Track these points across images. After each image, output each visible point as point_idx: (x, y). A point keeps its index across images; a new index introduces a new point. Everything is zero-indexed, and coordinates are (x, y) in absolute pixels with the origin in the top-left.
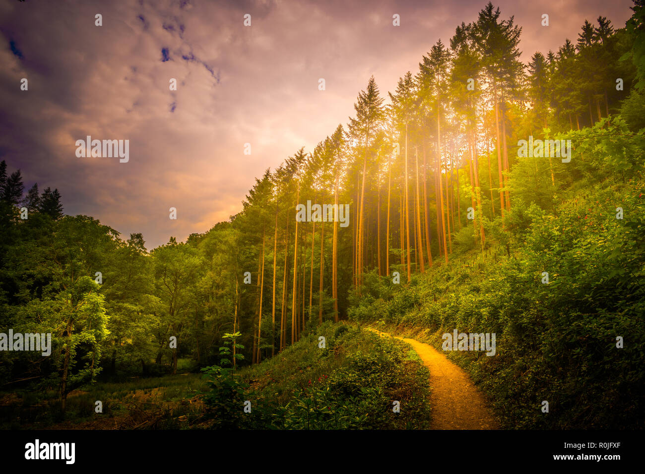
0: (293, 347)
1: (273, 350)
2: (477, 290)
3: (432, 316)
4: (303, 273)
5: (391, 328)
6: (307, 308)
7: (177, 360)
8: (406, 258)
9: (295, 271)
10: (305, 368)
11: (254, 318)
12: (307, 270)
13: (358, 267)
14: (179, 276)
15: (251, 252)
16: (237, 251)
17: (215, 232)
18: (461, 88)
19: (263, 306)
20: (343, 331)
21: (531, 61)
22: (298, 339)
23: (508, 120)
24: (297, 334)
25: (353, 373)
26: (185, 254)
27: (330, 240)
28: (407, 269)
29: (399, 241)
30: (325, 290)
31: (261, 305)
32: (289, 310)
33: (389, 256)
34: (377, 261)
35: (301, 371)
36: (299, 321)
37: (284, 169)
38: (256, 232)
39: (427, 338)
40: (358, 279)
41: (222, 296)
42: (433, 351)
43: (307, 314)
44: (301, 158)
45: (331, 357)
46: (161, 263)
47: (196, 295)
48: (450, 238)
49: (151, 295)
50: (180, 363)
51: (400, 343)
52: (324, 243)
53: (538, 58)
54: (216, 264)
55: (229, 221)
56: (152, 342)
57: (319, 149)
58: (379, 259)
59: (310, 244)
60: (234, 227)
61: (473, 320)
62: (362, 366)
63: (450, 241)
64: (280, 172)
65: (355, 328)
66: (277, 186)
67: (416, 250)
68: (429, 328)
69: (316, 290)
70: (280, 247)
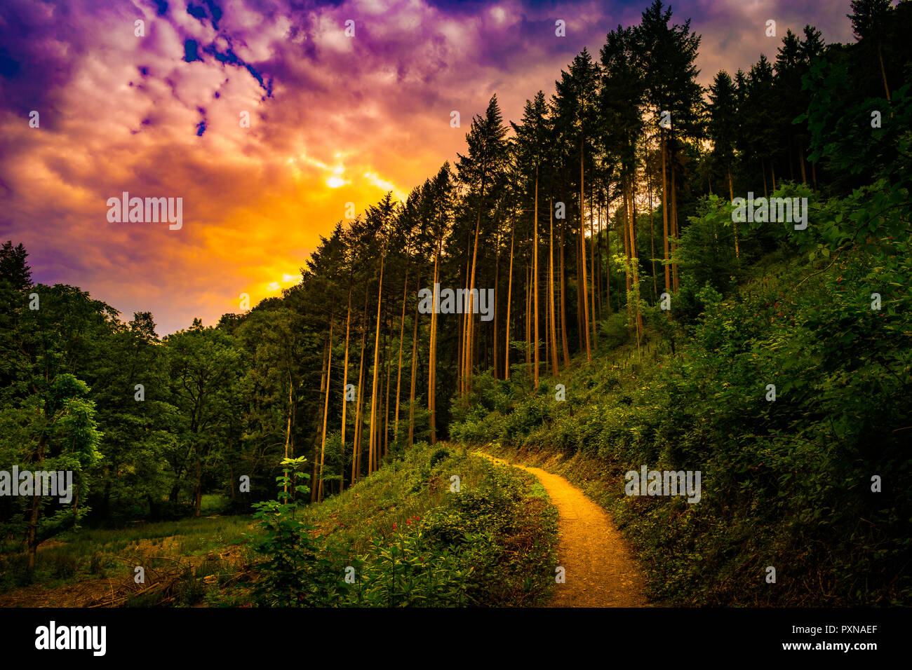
0: (370, 478)
1: (342, 483)
2: (628, 401)
3: (566, 436)
4: (386, 373)
5: (510, 453)
6: (391, 424)
7: (201, 497)
8: (533, 355)
9: (375, 370)
10: (387, 508)
11: (316, 437)
12: (392, 370)
13: (465, 367)
14: (207, 376)
15: (313, 343)
16: (292, 340)
17: (261, 313)
18: (614, 119)
19: (328, 420)
20: (442, 457)
21: (713, 84)
22: (377, 467)
23: (679, 164)
24: (377, 460)
25: (455, 514)
26: (215, 344)
27: (427, 327)
28: (533, 371)
29: (524, 331)
30: (419, 399)
31: (325, 418)
32: (366, 426)
33: (509, 351)
34: (492, 360)
35: (381, 513)
36: (380, 442)
37: (363, 224)
38: (319, 314)
39: (559, 467)
40: (465, 383)
41: (269, 405)
42: (566, 484)
43: (391, 432)
44: (387, 208)
45: (425, 492)
46: (180, 357)
47: (230, 402)
48: (594, 328)
49: (163, 402)
50: (206, 501)
51: (522, 473)
52: (418, 331)
53: (722, 80)
54: (261, 359)
55: (281, 296)
56: (164, 470)
57: (415, 196)
58: (495, 355)
59: (397, 333)
60: (288, 306)
61: (620, 443)
62: (467, 505)
63: (595, 333)
64: (357, 229)
65: (459, 452)
66: (351, 248)
67: (547, 343)
68: (561, 452)
69: (405, 397)
70: (354, 336)
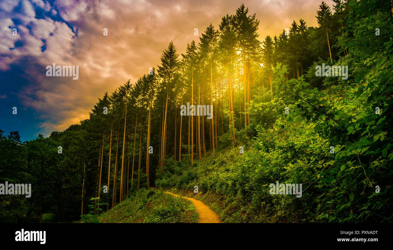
0: (121, 204)
1: (108, 206)
2: (228, 170)
3: (204, 185)
4: (128, 158)
5: (181, 192)
6: (130, 180)
7: (42, 215)
8: (191, 151)
9: (123, 157)
10: (128, 217)
11: (96, 187)
12: (130, 157)
13: (162, 156)
14: (45, 160)
15: (95, 145)
16: (85, 144)
17: (70, 131)
18: (226, 53)
19: (101, 179)
20: (152, 194)
21: (265, 40)
22: (124, 199)
23: (251, 73)
24: (124, 196)
25: (158, 217)
26: (49, 146)
27: (146, 138)
28: (191, 157)
29: (187, 140)
30: (142, 169)
31: (100, 178)
32: (118, 182)
33: (181, 149)
34: (174, 152)
35: (125, 219)
36: (125, 188)
37: (118, 94)
38: (98, 132)
39: (200, 197)
40: (162, 162)
41: (74, 173)
42: (203, 204)
43: (130, 184)
44: (128, 86)
45: (145, 209)
46: (32, 151)
47: (56, 172)
48: (216, 139)
49: (24, 172)
50: (44, 216)
51: (185, 200)
52: (142, 140)
53: (268, 39)
54: (71, 152)
55: (80, 124)
56: (24, 203)
57: (140, 82)
58: (175, 150)
59: (133, 141)
60: (83, 128)
61: (224, 187)
62: (163, 214)
63: (216, 141)
64: (115, 96)
65: (159, 192)
66: (113, 104)
67: (197, 145)
68: (202, 191)
69: (136, 169)
70: (113, 142)
